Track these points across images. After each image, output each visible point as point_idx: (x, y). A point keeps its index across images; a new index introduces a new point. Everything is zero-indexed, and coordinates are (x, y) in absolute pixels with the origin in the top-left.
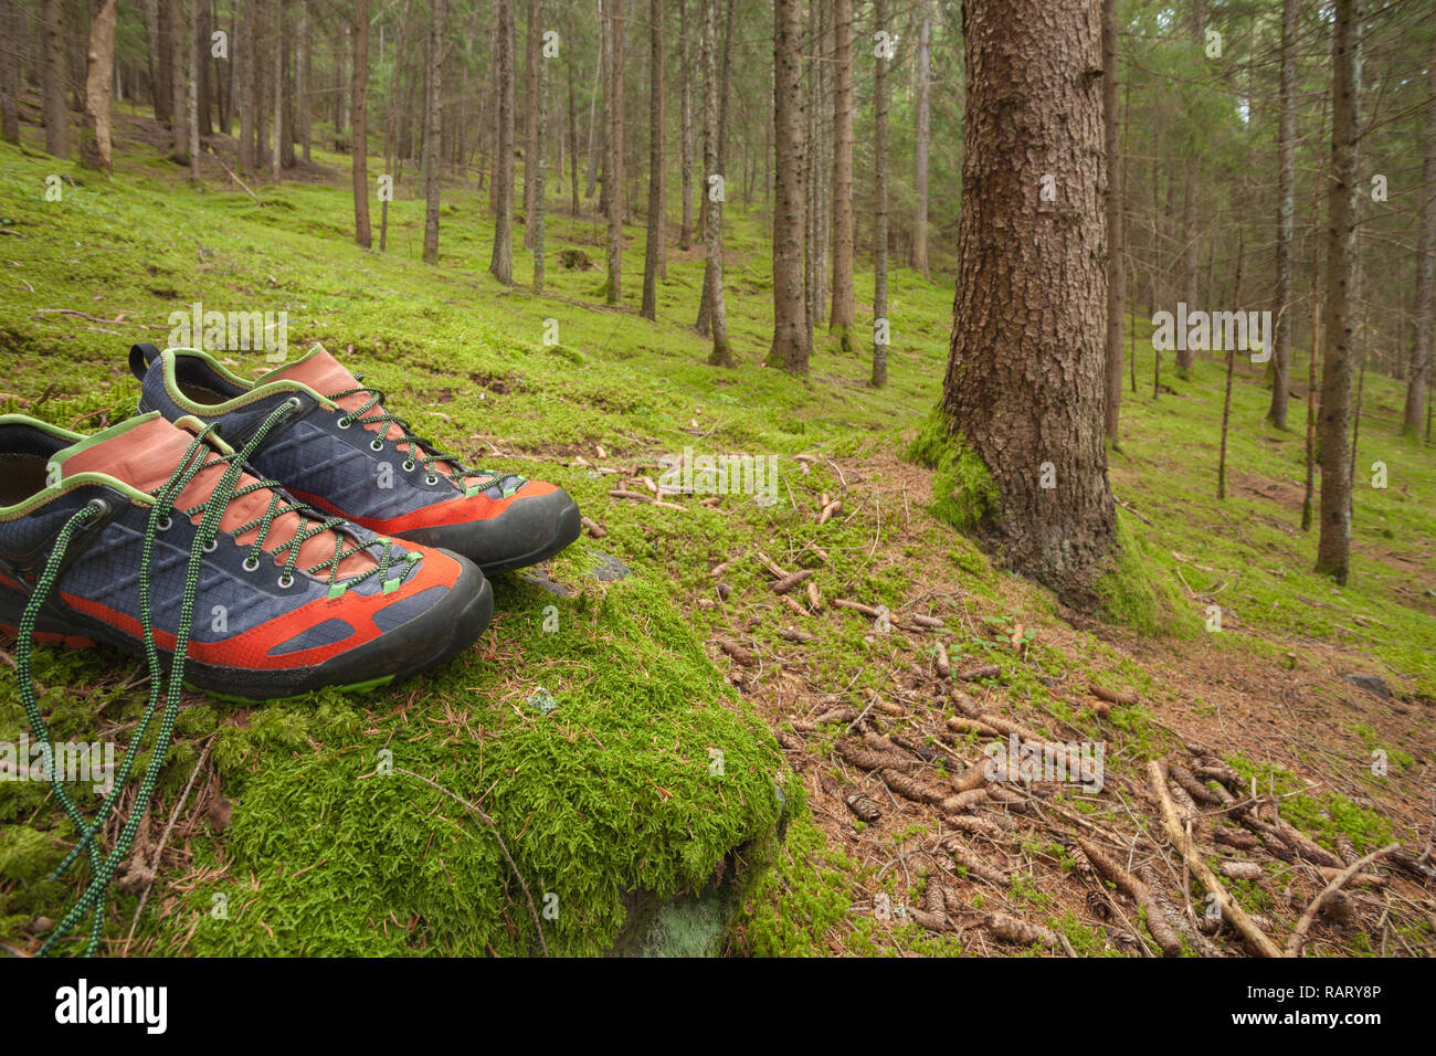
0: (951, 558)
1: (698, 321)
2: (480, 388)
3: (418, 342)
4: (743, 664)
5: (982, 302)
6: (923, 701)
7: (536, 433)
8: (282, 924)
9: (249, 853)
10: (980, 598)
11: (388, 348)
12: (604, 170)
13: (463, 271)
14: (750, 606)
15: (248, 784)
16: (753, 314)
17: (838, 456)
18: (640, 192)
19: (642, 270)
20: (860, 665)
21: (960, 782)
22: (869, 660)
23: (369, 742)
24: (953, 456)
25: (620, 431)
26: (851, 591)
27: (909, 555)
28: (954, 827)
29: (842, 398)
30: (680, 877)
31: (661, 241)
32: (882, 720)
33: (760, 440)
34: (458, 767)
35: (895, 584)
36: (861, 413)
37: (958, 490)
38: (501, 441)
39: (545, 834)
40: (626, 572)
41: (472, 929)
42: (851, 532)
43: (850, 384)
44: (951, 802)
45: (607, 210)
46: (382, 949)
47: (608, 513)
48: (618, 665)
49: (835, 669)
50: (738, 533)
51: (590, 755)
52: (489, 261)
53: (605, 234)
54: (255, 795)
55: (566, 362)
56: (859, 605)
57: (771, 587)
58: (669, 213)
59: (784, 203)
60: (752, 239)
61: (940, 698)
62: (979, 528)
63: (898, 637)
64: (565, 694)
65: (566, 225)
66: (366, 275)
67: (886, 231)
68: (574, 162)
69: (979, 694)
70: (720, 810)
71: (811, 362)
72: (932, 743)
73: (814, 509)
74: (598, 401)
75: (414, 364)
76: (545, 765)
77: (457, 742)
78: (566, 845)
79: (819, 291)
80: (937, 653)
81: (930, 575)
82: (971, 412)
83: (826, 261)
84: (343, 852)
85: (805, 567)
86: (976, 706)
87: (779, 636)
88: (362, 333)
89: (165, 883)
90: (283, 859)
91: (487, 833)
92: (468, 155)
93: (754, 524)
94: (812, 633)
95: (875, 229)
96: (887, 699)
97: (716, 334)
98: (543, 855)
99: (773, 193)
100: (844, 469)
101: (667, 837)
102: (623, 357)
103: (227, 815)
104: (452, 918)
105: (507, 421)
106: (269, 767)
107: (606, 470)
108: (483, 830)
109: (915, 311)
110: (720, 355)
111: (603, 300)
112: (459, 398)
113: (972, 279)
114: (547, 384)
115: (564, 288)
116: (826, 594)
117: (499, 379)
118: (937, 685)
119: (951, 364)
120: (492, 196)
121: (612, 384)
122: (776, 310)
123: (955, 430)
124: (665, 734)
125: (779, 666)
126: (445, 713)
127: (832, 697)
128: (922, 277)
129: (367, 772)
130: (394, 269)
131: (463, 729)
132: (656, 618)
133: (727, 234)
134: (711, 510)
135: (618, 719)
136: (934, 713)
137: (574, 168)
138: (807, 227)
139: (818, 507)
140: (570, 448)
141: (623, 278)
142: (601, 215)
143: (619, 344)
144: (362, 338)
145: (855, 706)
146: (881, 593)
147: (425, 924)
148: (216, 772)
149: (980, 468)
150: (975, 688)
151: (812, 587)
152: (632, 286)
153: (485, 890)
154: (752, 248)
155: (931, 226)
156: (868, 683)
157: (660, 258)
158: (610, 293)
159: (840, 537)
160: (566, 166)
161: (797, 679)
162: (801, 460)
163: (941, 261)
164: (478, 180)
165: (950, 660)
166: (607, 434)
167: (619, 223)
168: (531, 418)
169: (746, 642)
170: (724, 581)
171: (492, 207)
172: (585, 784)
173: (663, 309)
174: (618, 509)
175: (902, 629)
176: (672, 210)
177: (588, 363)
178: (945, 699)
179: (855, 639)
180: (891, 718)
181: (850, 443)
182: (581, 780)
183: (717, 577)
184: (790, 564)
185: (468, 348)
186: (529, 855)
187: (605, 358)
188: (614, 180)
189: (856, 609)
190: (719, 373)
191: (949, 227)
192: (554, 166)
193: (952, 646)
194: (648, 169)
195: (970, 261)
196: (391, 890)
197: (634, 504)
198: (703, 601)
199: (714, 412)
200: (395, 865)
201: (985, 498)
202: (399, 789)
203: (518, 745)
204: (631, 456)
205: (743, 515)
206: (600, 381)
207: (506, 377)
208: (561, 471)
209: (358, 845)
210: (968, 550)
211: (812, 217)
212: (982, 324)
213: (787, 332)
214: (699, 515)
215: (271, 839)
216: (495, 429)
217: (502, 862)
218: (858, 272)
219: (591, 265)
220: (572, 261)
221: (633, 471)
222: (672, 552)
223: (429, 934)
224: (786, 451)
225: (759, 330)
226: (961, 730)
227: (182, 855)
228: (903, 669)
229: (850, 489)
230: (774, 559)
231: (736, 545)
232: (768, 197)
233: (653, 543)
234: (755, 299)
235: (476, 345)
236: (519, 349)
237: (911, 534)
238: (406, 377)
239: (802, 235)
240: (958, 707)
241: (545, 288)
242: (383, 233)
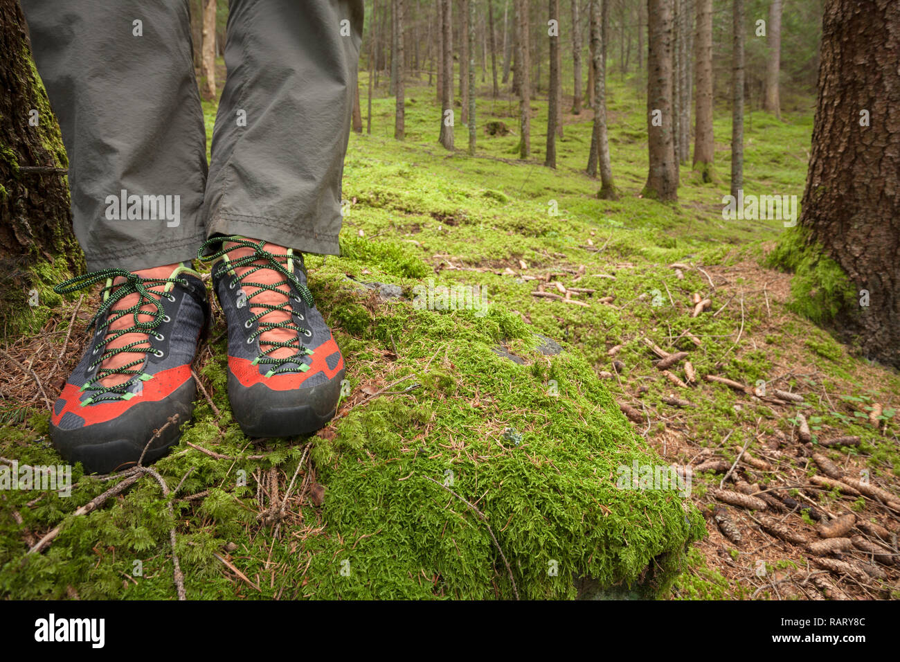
0: (809, 346)
1: (589, 166)
2: (438, 222)
3: (397, 193)
4: (635, 421)
5: (841, 132)
6: (787, 460)
7: (478, 252)
8: (359, 567)
9: (336, 520)
10: (838, 381)
11: (378, 198)
12: (515, 61)
13: (421, 143)
14: (640, 378)
15: (333, 477)
16: (630, 159)
17: (706, 264)
18: (542, 75)
19: (545, 131)
20: (731, 428)
21: (826, 530)
22: (737, 424)
23: (404, 457)
24: (810, 261)
25: (536, 250)
26: (720, 370)
27: (770, 342)
28: (821, 567)
29: (704, 219)
30: (617, 573)
31: (559, 109)
32: (750, 471)
33: (641, 253)
34: (461, 478)
35: (759, 365)
36: (720, 230)
37: (815, 290)
38: (454, 258)
39: (522, 530)
40: (560, 349)
41: (473, 588)
42: (719, 323)
43: (711, 208)
44: (817, 546)
45: (518, 90)
46: (419, 593)
47: (532, 308)
48: (565, 415)
49: (710, 429)
50: (628, 323)
51: (552, 477)
52: (438, 135)
53: (517, 109)
54: (336, 484)
55: (495, 201)
56: (728, 381)
57: (655, 364)
58: (564, 88)
59: (655, 68)
60: (628, 101)
61: (802, 459)
62: (835, 322)
63: (762, 408)
64: (530, 433)
65: (489, 104)
66: (360, 151)
67: (742, 82)
68: (494, 58)
69: (839, 459)
70: (646, 527)
71: (679, 193)
72: (796, 495)
73: (688, 305)
74: (519, 228)
75: (395, 208)
76: (520, 482)
77: (459, 461)
78: (536, 540)
79: (684, 137)
80: (799, 422)
81: (790, 359)
82: (828, 226)
83: (690, 112)
84: (392, 527)
85: (682, 350)
86: (837, 468)
87: (662, 401)
88: (361, 189)
89: (291, 533)
90: (356, 527)
91: (482, 524)
92: (421, 62)
93: (640, 316)
94: (689, 400)
95: (733, 82)
96: (755, 455)
97: (603, 176)
98: (520, 544)
99: (645, 63)
100: (712, 274)
101: (608, 542)
102: (534, 196)
103: (321, 495)
104: (460, 579)
105: (457, 245)
106: (345, 467)
107: (528, 277)
108: (479, 523)
109: (767, 146)
110: (607, 191)
111: (517, 156)
112: (425, 230)
113: (831, 113)
114: (484, 218)
115: (490, 150)
116: (700, 371)
117: (451, 215)
118: (799, 449)
119: (809, 187)
120: (438, 89)
121: (529, 216)
122: (650, 153)
123: (813, 241)
124: (601, 467)
125: (664, 424)
126: (450, 441)
127: (707, 451)
128: (774, 117)
129: (404, 476)
130: (377, 146)
131: (462, 453)
132: (586, 382)
133: (609, 99)
134: (607, 306)
135: (568, 454)
136: (798, 471)
137: (494, 62)
138: (674, 87)
139: (691, 304)
140: (501, 262)
141: (532, 139)
142: (514, 95)
143: (530, 187)
144: (362, 192)
145: (727, 459)
146: (746, 371)
147: (443, 580)
148: (313, 468)
149: (837, 271)
150: (836, 454)
151: (688, 366)
152: (538, 144)
153: (481, 563)
154: (629, 108)
155: (783, 74)
156: (738, 442)
157: (558, 122)
158: (523, 151)
159: (710, 327)
160: (488, 61)
161: (678, 435)
162: (676, 268)
163: (791, 102)
164: (428, 80)
165: (810, 429)
166: (527, 252)
167: (528, 99)
168: (474, 242)
169: (637, 404)
170: (618, 359)
171: (438, 96)
172: (549, 497)
173: (561, 159)
174: (539, 305)
175: (765, 401)
176: (566, 86)
177: (510, 201)
178: (808, 460)
179: (725, 407)
180: (758, 472)
181: (717, 254)
182: (545, 494)
183: (613, 355)
184: (670, 347)
185: (428, 195)
186: (511, 543)
187: (521, 198)
188: (524, 68)
189: (726, 383)
190: (605, 204)
191: (801, 71)
192: (480, 63)
193: (812, 418)
194: (548, 56)
195: (828, 97)
196: (422, 556)
197: (550, 301)
198: (603, 373)
199: (605, 233)
200: (425, 539)
201: (842, 297)
202: (424, 489)
203: (502, 466)
204: (545, 267)
205: (632, 310)
206: (520, 214)
207: (455, 214)
208: (497, 278)
209: (401, 523)
210: (826, 340)
211: (677, 78)
212: (841, 150)
213: (659, 170)
214: (598, 310)
215: (348, 513)
216: (449, 250)
217: (492, 546)
218: (716, 118)
219: (508, 131)
220: (495, 130)
221: (547, 278)
222: (579, 337)
223: (445, 588)
224: (662, 261)
225: (636, 170)
226: (824, 487)
227: (298, 517)
228: (767, 433)
229: (717, 290)
230: (657, 343)
231: (627, 332)
232: (640, 67)
233: (564, 330)
234: (632, 147)
235: (434, 193)
236: (463, 194)
237: (771, 326)
238: (391, 217)
239: (670, 94)
240: (820, 468)
241: (478, 151)
242: (369, 122)
